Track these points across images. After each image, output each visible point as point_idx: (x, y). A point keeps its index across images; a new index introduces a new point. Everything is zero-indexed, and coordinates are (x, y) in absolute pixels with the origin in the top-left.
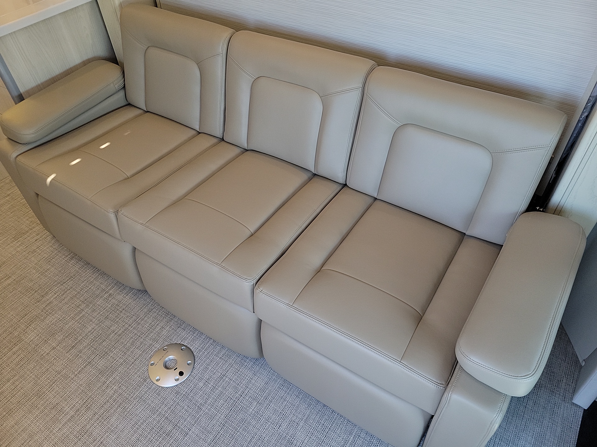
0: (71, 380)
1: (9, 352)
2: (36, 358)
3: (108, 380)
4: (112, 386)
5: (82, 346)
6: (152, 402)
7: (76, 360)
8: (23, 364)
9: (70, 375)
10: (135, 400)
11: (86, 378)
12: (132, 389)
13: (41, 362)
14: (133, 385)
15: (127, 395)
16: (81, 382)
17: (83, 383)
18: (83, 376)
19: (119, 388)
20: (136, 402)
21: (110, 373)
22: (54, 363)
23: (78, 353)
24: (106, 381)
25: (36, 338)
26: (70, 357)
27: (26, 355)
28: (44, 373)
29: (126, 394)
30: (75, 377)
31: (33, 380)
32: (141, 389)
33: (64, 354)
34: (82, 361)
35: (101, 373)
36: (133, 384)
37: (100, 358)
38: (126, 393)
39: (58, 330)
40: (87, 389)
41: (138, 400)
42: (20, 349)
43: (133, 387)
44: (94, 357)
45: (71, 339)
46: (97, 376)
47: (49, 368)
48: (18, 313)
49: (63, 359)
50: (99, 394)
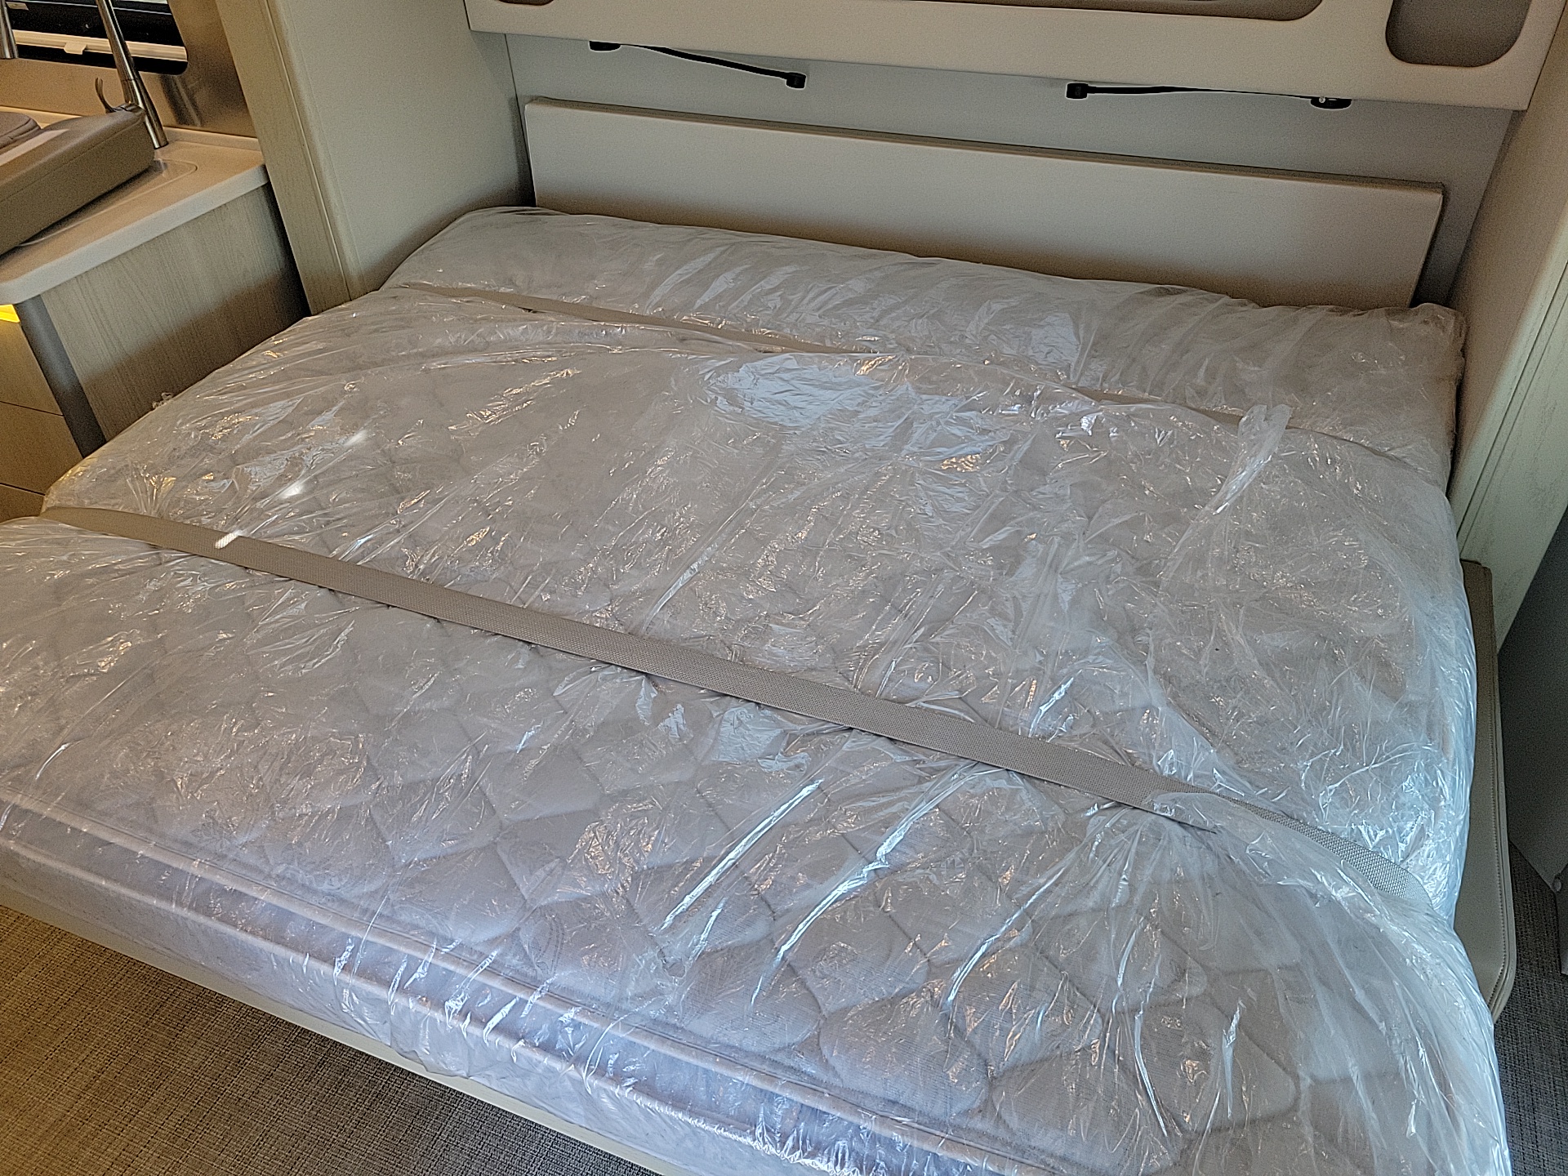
0: (339, 1147)
1: (139, 1108)
2: (225, 1110)
3: (444, 1129)
4: (458, 1143)
5: (346, 1058)
6: (579, 1162)
7: (340, 1094)
8: (191, 1132)
9: (334, 1137)
10: (532, 1166)
11: (381, 1135)
12: (515, 1139)
13: (242, 1117)
14: (516, 1129)
15: (506, 1158)
16: (371, 1148)
17: (377, 1149)
18: (372, 1133)
19: (479, 1144)
20: (536, 1170)
21: (443, 1111)
22: (280, 1114)
23: (340, 1077)
24: (438, 1133)
25: (209, 1060)
26: (321, 1090)
27: (192, 1108)
28: (259, 1144)
29: (502, 1156)
30: (349, 1139)
31: (232, 1170)
32: (540, 1136)
33: (299, 1087)
34: (358, 1096)
35: (418, 1117)
36: (515, 1126)
37: (406, 1079)
38: (502, 1153)
39: (264, 1028)
40: (393, 1162)
41: (539, 1164)
42: (172, 1095)
43: (516, 1134)
44: (387, 1078)
45: (308, 1046)
46: (410, 1126)
47: (268, 1129)
48: (137, 1004)
49: (302, 1100)
50: (430, 1170)
